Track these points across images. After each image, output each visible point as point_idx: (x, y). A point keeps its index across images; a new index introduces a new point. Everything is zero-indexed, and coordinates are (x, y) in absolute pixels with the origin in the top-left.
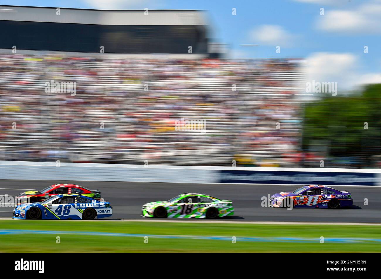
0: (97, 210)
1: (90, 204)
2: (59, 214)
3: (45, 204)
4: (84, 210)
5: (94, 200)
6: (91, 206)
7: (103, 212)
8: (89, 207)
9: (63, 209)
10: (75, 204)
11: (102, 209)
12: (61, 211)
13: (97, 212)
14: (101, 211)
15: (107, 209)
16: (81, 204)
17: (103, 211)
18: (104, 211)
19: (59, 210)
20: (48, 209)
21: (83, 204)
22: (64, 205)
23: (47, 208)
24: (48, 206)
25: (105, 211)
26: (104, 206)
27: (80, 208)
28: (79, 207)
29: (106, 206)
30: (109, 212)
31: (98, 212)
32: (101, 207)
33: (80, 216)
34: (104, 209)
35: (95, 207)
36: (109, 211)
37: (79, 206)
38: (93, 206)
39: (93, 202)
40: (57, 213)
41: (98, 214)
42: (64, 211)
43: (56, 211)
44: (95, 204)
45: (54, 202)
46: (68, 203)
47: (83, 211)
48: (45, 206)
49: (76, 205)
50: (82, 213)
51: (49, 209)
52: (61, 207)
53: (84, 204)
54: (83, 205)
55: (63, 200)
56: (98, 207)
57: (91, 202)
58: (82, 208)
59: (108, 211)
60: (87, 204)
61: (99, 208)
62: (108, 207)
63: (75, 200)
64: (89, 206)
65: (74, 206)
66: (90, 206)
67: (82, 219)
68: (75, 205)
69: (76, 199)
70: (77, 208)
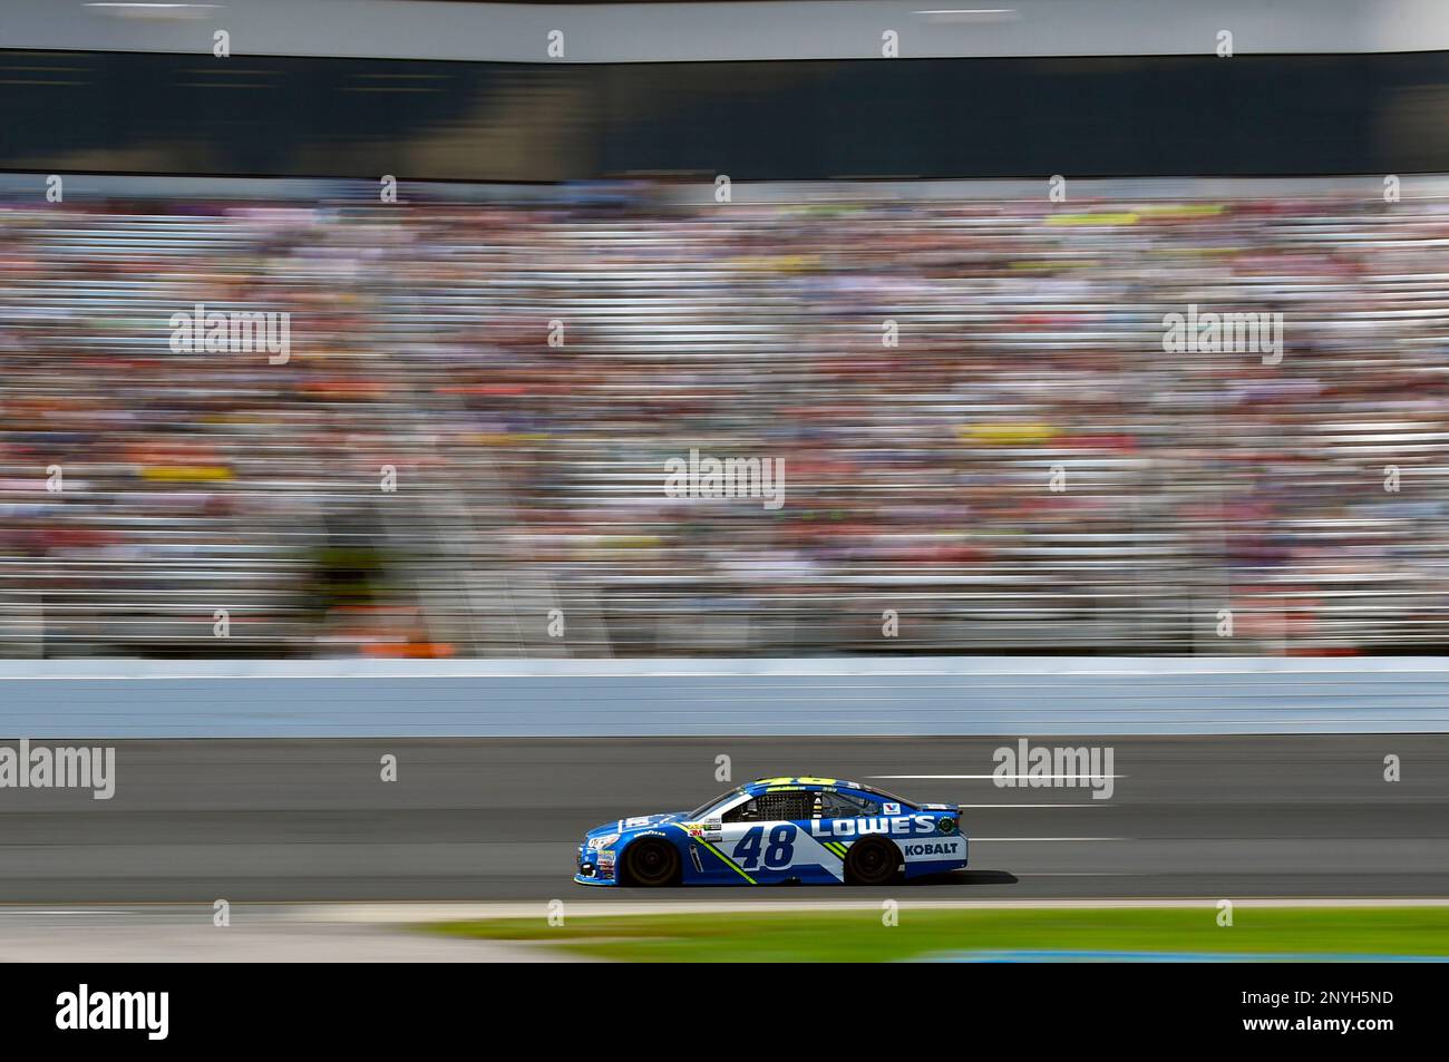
0: (901, 844)
1: (873, 822)
2: (751, 862)
3: (691, 824)
4: (848, 844)
5: (891, 805)
6: (879, 827)
7: (927, 853)
8: (870, 831)
9: (765, 844)
10: (813, 821)
11: (923, 842)
12: (756, 850)
13: (903, 852)
14: (920, 847)
15: (942, 841)
16: (837, 823)
17: (928, 849)
18: (931, 846)
19: (748, 846)
20: (707, 846)
21: (844, 821)
22: (769, 826)
23: (702, 842)
24: (705, 833)
25: (938, 846)
26: (931, 828)
27: (834, 839)
28: (829, 834)
29: (941, 826)
30: (954, 851)
31: (908, 851)
32: (918, 830)
33: (836, 868)
34: (933, 842)
35: (894, 832)
36: (954, 845)
37: (831, 828)
38: (884, 830)
39: (886, 810)
40: (741, 861)
41: (907, 859)
42: (771, 852)
43: (739, 851)
44: (895, 821)
45: (729, 817)
46: (785, 819)
47: (845, 851)
48: (695, 833)
49: (815, 824)
50: (843, 856)
51: (710, 842)
52: (756, 835)
53: (850, 822)
54: (844, 827)
55: (764, 805)
56: (907, 831)
57: (879, 813)
58: (840, 839)
59: (950, 848)
60: (862, 822)
61: (913, 835)
62: (947, 831)
63: (816, 807)
64: (868, 827)
65: (809, 830)
66: (873, 829)
67: (842, 879)
68: (813, 826)
69: (818, 800)
70: (821, 840)
